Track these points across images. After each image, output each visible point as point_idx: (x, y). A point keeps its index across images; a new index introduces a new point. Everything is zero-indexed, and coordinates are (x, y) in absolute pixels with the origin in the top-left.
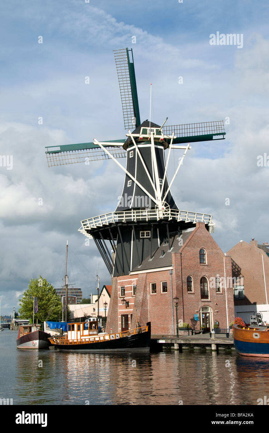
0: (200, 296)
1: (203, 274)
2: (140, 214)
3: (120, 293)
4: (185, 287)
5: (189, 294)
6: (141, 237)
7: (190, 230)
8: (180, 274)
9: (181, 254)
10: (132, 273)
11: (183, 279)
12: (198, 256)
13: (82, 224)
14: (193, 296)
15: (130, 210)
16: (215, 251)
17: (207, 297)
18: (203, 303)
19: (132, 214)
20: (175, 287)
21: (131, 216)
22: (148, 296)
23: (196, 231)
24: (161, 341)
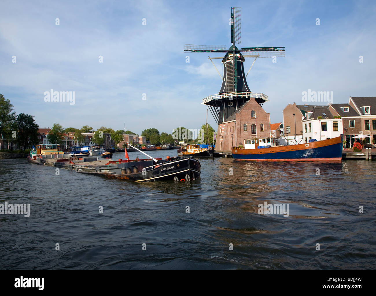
0: (251, 133)
1: (253, 123)
2: (228, 95)
3: (220, 132)
4: (242, 129)
5: (244, 132)
6: (228, 106)
7: (248, 101)
8: (240, 123)
9: (240, 113)
10: (224, 123)
11: (241, 125)
12: (250, 114)
13: (203, 101)
14: (247, 133)
15: (223, 93)
16: (260, 111)
17: (255, 133)
18: (253, 136)
19: (224, 95)
20: (237, 129)
21: (224, 96)
22: (229, 133)
23: (249, 102)
24: (220, 154)
